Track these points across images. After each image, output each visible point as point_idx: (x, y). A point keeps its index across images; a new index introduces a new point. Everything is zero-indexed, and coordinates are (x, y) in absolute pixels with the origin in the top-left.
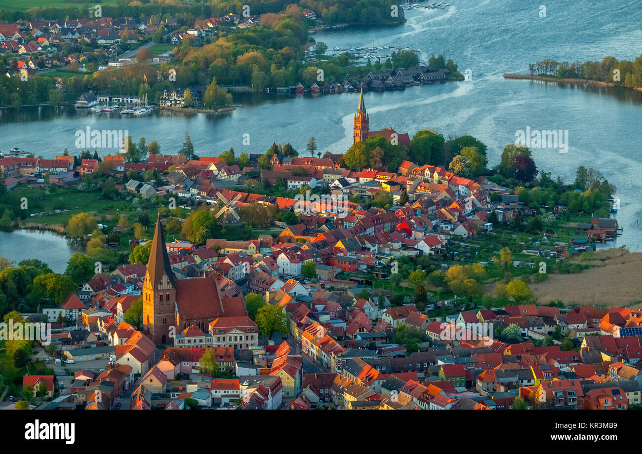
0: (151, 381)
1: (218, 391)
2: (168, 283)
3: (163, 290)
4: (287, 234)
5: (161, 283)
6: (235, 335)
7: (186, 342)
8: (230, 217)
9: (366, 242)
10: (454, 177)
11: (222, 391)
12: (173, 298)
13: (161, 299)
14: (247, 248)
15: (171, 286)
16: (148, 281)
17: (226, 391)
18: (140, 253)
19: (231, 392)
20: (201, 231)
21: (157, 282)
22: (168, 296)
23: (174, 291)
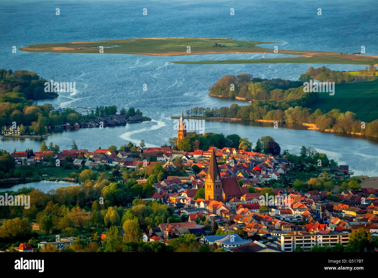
0: (249, 213)
1: (283, 215)
2: (219, 179)
3: (217, 183)
4: (203, 174)
5: (216, 179)
6: (255, 201)
7: (234, 205)
8: (170, 167)
9: (251, 173)
10: (245, 152)
11: (285, 215)
12: (221, 186)
13: (216, 187)
14: (190, 180)
15: (220, 181)
16: (209, 178)
17: (287, 215)
18: (152, 180)
19: (289, 215)
20: (160, 173)
21: (214, 179)
22: (219, 185)
23: (221, 183)
